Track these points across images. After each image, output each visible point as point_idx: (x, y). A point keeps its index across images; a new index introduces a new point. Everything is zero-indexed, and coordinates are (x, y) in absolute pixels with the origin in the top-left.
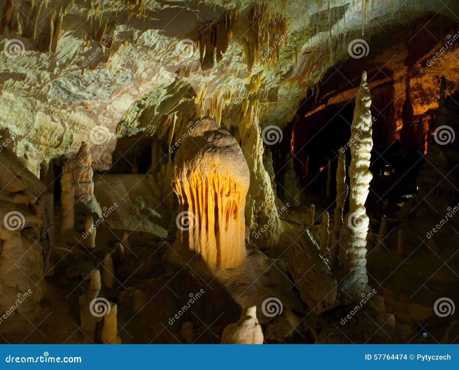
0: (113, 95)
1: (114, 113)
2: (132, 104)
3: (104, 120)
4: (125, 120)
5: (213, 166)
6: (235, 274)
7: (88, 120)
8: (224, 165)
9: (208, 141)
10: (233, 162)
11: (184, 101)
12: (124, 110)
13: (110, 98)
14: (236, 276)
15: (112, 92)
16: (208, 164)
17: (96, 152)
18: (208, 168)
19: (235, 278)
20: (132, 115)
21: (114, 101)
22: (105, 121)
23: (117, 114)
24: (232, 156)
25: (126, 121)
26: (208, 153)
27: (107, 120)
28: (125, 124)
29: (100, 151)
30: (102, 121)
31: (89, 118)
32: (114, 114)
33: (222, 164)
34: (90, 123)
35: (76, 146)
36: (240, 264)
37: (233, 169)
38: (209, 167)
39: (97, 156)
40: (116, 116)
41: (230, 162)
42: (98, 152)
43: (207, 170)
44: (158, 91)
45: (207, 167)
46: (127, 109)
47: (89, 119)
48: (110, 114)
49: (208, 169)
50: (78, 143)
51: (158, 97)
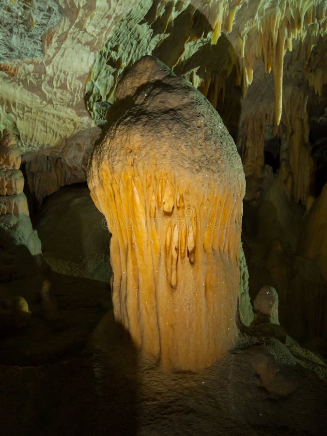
0: (46, 46)
1: (66, 80)
2: (95, 61)
3: (55, 94)
4: (92, 91)
5: (128, 151)
6: (186, 385)
7: (30, 96)
8: (148, 148)
9: (136, 102)
10: (173, 140)
11: (201, 45)
12: (83, 74)
13: (43, 51)
14: (186, 388)
15: (42, 41)
16: (122, 148)
17: (73, 152)
18: (120, 156)
19: (180, 393)
20: (105, 82)
21: (53, 57)
22: (59, 95)
23: (73, 82)
24: (170, 130)
25: (94, 92)
26: (123, 125)
27: (62, 94)
28: (97, 99)
29: (80, 150)
30: (54, 97)
31: (30, 93)
32: (68, 82)
33: (144, 147)
34: (35, 101)
35: (28, 141)
36: (209, 365)
37: (172, 156)
38: (122, 154)
39: (74, 157)
40: (73, 84)
41: (164, 142)
42: (77, 152)
43: (119, 161)
44: (130, 30)
45: (118, 154)
46: (87, 71)
47: (32, 95)
48: (61, 81)
49: (122, 158)
50: (31, 137)
51: (139, 42)
